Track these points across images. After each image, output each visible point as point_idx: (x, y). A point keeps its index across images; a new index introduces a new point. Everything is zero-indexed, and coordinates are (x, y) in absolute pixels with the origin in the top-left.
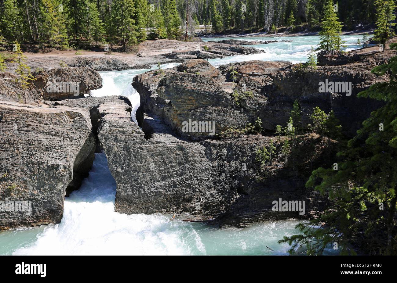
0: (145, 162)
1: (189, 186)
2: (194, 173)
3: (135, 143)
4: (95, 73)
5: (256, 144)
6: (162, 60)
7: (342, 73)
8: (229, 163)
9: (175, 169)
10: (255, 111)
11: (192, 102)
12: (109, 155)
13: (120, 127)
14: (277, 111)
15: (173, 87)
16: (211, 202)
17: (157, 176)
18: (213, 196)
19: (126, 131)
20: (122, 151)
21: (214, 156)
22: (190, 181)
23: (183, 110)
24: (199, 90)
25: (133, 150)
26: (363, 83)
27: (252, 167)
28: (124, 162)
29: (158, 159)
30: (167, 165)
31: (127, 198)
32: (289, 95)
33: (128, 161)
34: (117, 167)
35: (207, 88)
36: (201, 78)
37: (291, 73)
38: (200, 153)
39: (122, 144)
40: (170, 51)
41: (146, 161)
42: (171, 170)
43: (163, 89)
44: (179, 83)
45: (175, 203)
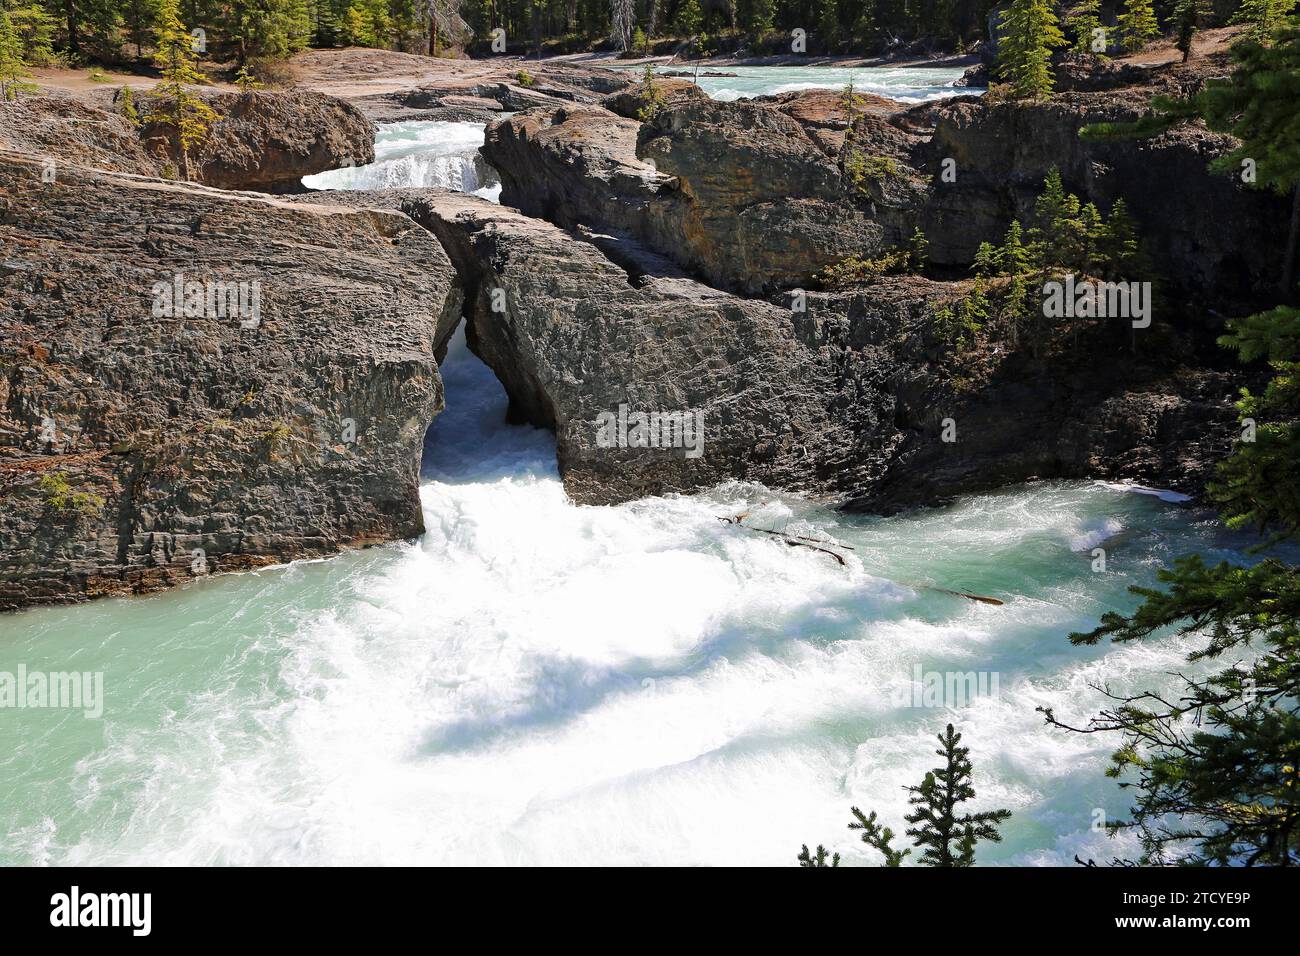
0: (643, 351)
1: (764, 418)
2: (773, 381)
3: (608, 298)
5: (924, 297)
7: (1112, 110)
8: (859, 350)
9: (723, 372)
10: (901, 211)
11: (745, 184)
12: (538, 335)
13: (561, 254)
14: (955, 212)
15: (693, 138)
16: (833, 456)
17: (677, 392)
18: (834, 440)
19: (580, 266)
20: (573, 325)
21: (818, 335)
22: (765, 405)
23: (719, 208)
24: (765, 150)
25: (606, 318)
26: (1162, 136)
27: (925, 358)
28: (582, 357)
29: (674, 344)
30: (699, 360)
31: (598, 460)
32: (981, 170)
33: (592, 351)
34: (561, 369)
35: (784, 144)
36: (765, 115)
37: (986, 109)
38: (782, 325)
39: (573, 303)
41: (643, 349)
42: (711, 374)
43: (665, 145)
44: (710, 127)
45: (729, 466)
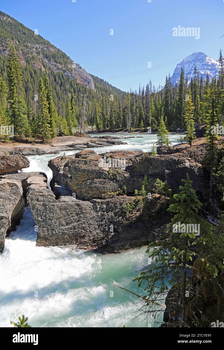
0: (56, 214)
1: (83, 228)
2: (86, 220)
3: (50, 202)
4: (25, 158)
5: (123, 201)
6: (66, 148)
7: (170, 159)
8: (107, 213)
9: (75, 218)
10: (122, 181)
11: (85, 176)
12: (33, 210)
13: (41, 192)
14: (135, 181)
15: (73, 167)
16: (96, 238)
17: (64, 222)
18: (98, 234)
19: (44, 195)
20: (41, 208)
21: (98, 209)
22: (83, 225)
23: (79, 181)
24: (89, 169)
25: (49, 206)
26: (182, 164)
27: (121, 216)
28: (42, 214)
29: (64, 212)
30: (69, 215)
31: (45, 237)
32: (142, 171)
33: (45, 213)
34: (38, 217)
35: (94, 168)
36: (90, 162)
37: (143, 159)
38: (90, 207)
39: (42, 203)
40: (71, 143)
41: (56, 213)
42: (72, 218)
43: (67, 169)
44: (77, 165)
45: (74, 239)
